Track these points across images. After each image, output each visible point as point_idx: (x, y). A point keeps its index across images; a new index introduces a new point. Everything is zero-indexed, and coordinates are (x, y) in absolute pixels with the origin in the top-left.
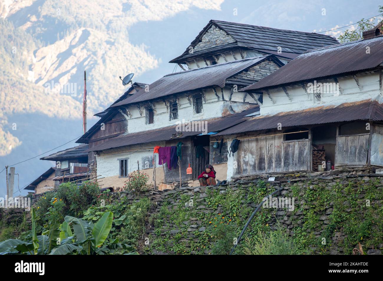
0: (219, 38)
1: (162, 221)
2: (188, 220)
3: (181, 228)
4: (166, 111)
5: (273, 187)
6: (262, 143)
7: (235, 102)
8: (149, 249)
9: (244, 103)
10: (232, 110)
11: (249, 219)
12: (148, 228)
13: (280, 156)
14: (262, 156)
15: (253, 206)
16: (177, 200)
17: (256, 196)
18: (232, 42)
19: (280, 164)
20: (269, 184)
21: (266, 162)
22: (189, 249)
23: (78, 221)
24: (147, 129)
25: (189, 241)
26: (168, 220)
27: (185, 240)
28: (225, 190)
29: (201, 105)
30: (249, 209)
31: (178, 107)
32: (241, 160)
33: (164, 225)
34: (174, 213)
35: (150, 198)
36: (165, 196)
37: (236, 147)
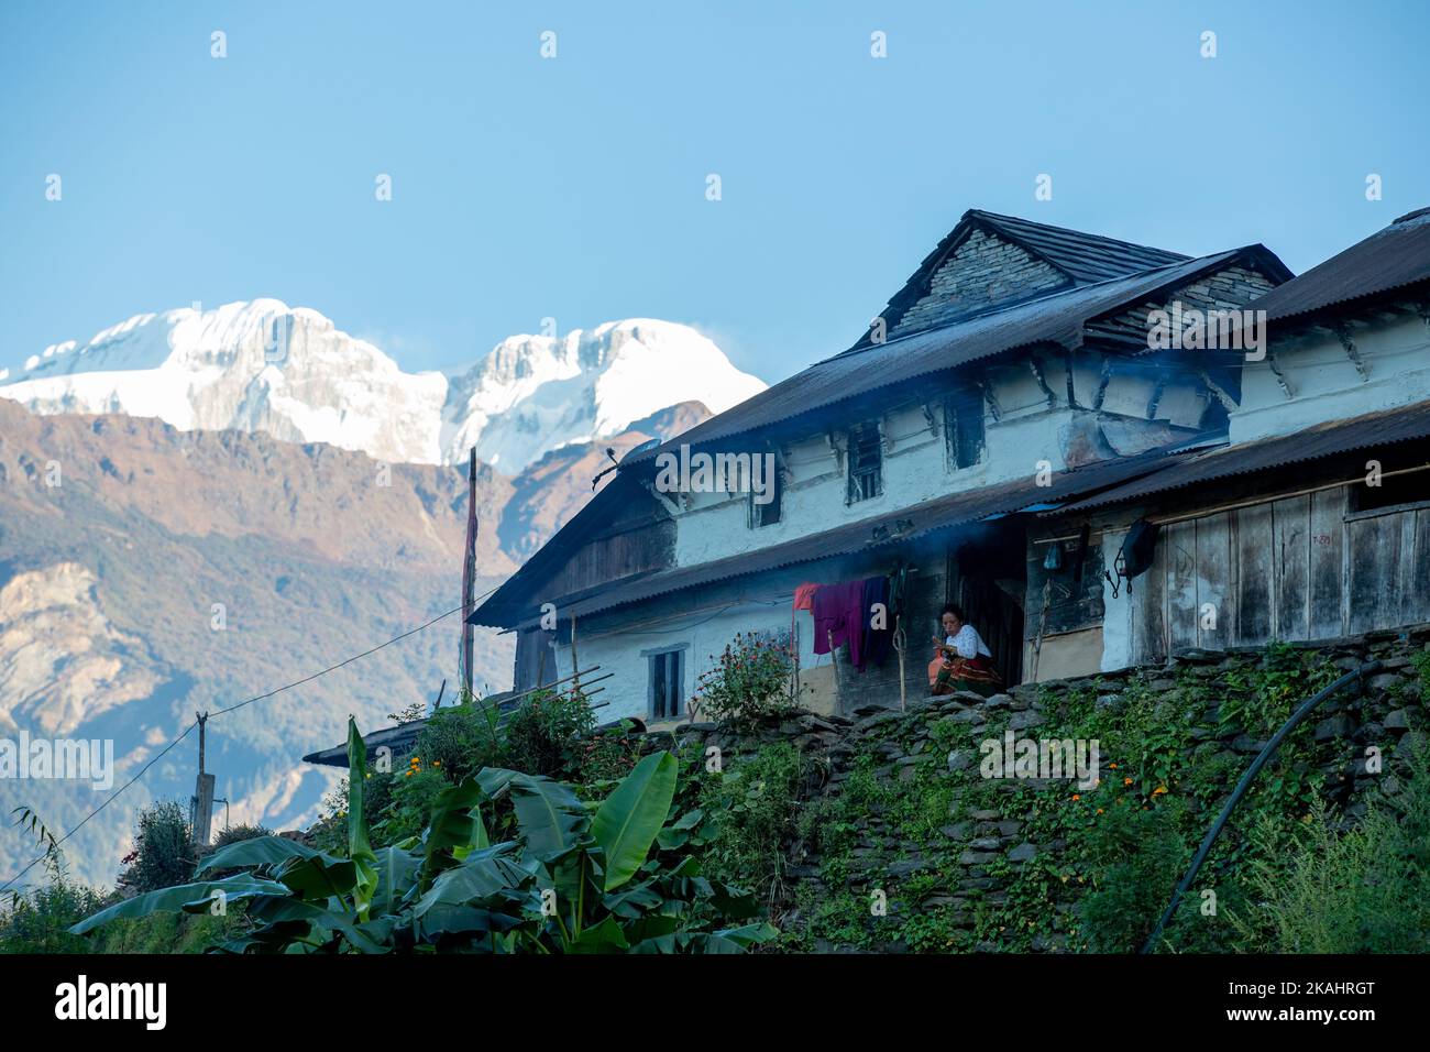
0: (1001, 274)
1: (852, 827)
2: (960, 821)
3: (937, 850)
4: (834, 470)
5: (1334, 665)
6: (1255, 531)
7: (1117, 417)
8: (799, 938)
9: (1152, 422)
10: (1105, 445)
11: (1228, 801)
12: (795, 859)
13: (1334, 576)
14: (1255, 582)
15: (1241, 747)
16: (912, 743)
17: (1255, 707)
18: (1052, 285)
19: (1335, 608)
20: (1313, 654)
21: (1272, 607)
22: (966, 934)
23: (533, 783)
24: (756, 547)
25: (968, 904)
26: (876, 825)
27: (950, 899)
28: (1119, 692)
29: (979, 434)
30: (1228, 758)
31: (884, 448)
32: (1164, 607)
33: (859, 846)
34: (904, 794)
35: (799, 743)
36: (864, 731)
37: (1143, 556)
